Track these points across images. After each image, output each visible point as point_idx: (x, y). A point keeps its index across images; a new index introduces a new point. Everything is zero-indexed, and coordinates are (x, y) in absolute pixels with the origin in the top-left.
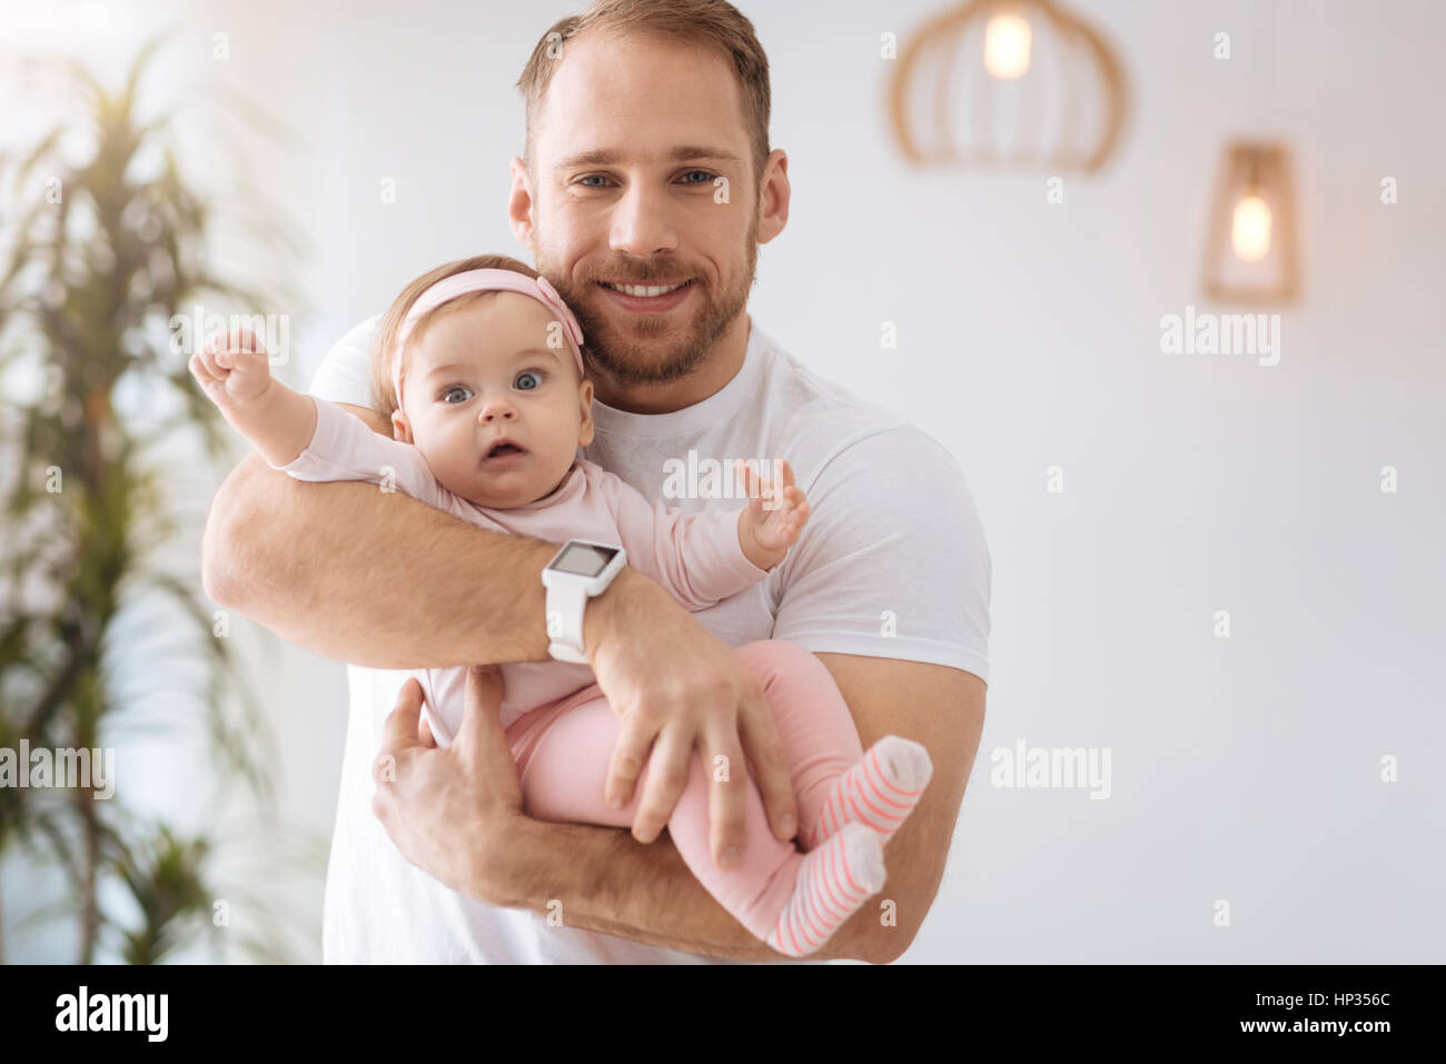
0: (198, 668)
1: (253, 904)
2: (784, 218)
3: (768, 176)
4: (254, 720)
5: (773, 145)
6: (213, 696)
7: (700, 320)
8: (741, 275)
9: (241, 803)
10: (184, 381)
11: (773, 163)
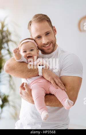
0: (8, 78)
1: (13, 102)
2: (56, 32)
3: (54, 29)
4: (14, 84)
5: (53, 26)
6: (10, 81)
7: (53, 46)
8: (55, 40)
9: (12, 92)
10: (8, 50)
11: (54, 27)
